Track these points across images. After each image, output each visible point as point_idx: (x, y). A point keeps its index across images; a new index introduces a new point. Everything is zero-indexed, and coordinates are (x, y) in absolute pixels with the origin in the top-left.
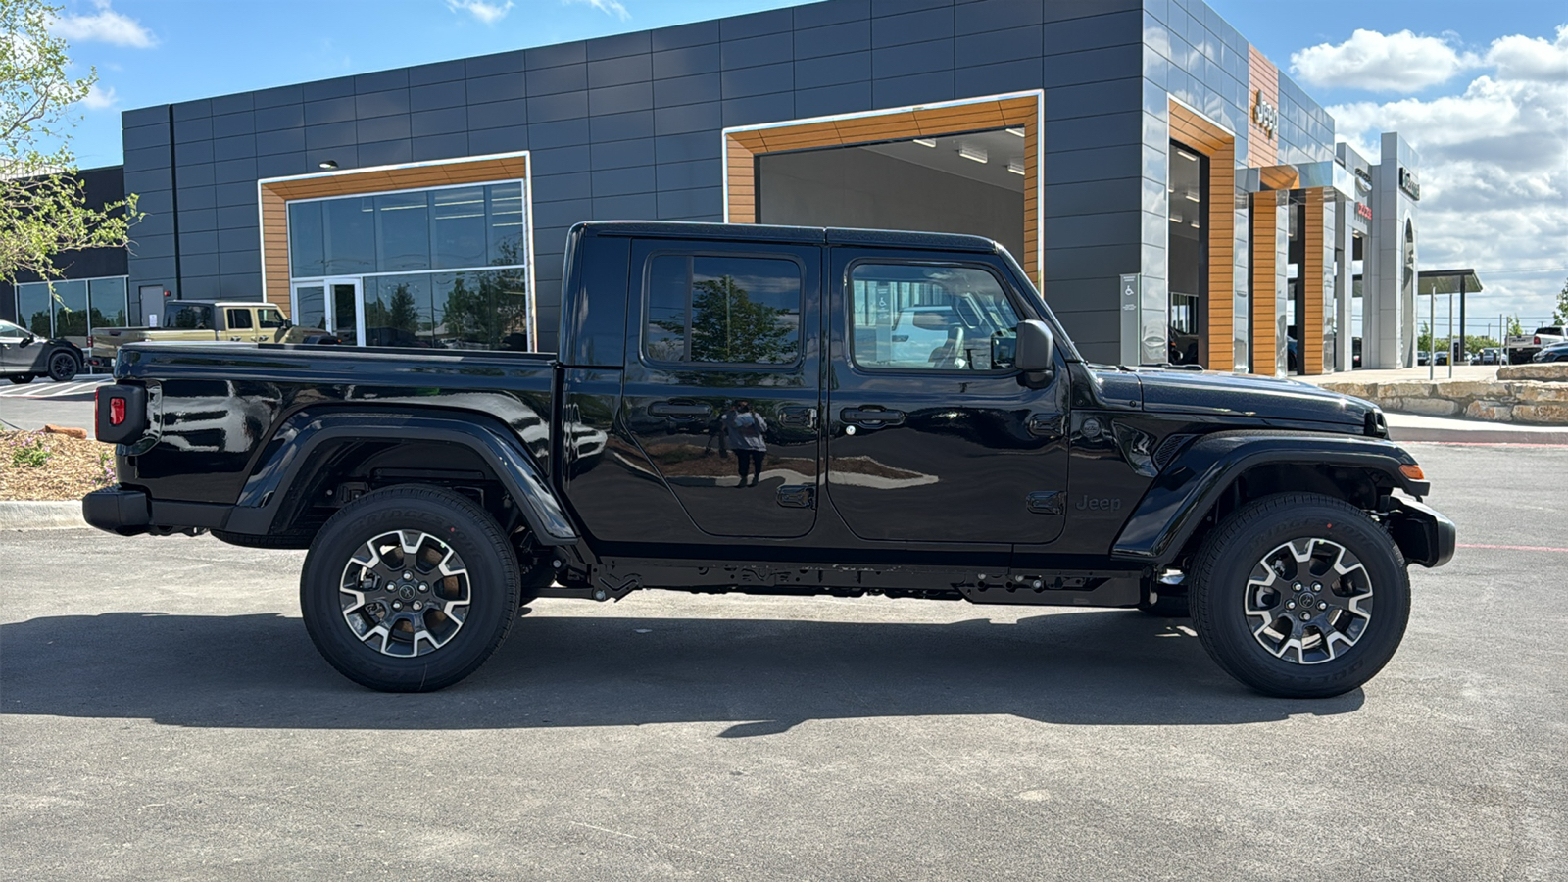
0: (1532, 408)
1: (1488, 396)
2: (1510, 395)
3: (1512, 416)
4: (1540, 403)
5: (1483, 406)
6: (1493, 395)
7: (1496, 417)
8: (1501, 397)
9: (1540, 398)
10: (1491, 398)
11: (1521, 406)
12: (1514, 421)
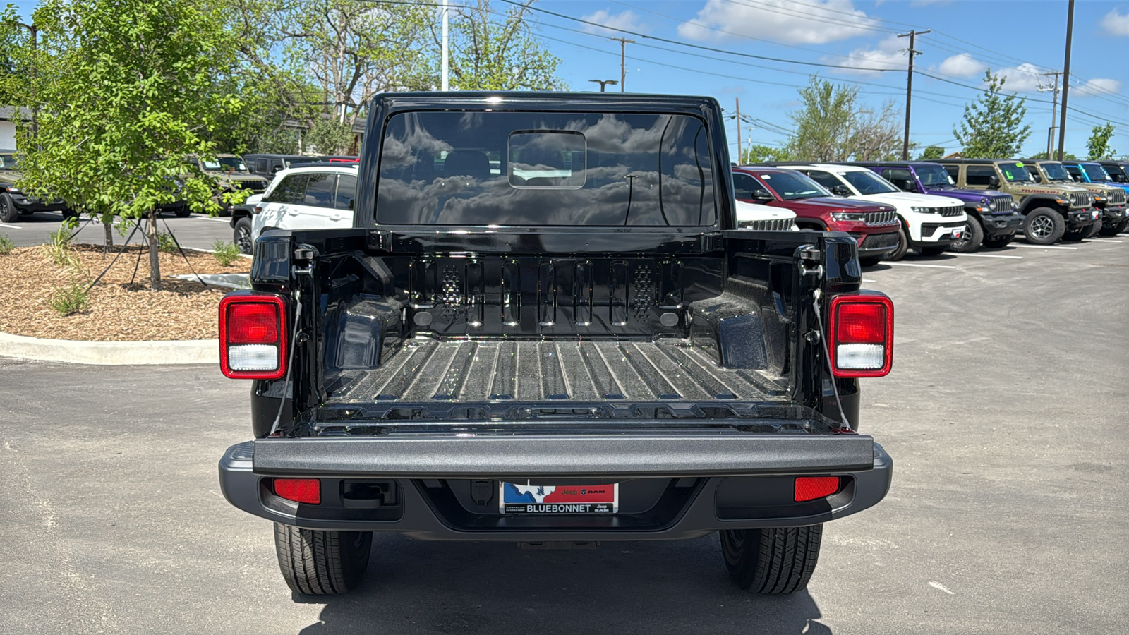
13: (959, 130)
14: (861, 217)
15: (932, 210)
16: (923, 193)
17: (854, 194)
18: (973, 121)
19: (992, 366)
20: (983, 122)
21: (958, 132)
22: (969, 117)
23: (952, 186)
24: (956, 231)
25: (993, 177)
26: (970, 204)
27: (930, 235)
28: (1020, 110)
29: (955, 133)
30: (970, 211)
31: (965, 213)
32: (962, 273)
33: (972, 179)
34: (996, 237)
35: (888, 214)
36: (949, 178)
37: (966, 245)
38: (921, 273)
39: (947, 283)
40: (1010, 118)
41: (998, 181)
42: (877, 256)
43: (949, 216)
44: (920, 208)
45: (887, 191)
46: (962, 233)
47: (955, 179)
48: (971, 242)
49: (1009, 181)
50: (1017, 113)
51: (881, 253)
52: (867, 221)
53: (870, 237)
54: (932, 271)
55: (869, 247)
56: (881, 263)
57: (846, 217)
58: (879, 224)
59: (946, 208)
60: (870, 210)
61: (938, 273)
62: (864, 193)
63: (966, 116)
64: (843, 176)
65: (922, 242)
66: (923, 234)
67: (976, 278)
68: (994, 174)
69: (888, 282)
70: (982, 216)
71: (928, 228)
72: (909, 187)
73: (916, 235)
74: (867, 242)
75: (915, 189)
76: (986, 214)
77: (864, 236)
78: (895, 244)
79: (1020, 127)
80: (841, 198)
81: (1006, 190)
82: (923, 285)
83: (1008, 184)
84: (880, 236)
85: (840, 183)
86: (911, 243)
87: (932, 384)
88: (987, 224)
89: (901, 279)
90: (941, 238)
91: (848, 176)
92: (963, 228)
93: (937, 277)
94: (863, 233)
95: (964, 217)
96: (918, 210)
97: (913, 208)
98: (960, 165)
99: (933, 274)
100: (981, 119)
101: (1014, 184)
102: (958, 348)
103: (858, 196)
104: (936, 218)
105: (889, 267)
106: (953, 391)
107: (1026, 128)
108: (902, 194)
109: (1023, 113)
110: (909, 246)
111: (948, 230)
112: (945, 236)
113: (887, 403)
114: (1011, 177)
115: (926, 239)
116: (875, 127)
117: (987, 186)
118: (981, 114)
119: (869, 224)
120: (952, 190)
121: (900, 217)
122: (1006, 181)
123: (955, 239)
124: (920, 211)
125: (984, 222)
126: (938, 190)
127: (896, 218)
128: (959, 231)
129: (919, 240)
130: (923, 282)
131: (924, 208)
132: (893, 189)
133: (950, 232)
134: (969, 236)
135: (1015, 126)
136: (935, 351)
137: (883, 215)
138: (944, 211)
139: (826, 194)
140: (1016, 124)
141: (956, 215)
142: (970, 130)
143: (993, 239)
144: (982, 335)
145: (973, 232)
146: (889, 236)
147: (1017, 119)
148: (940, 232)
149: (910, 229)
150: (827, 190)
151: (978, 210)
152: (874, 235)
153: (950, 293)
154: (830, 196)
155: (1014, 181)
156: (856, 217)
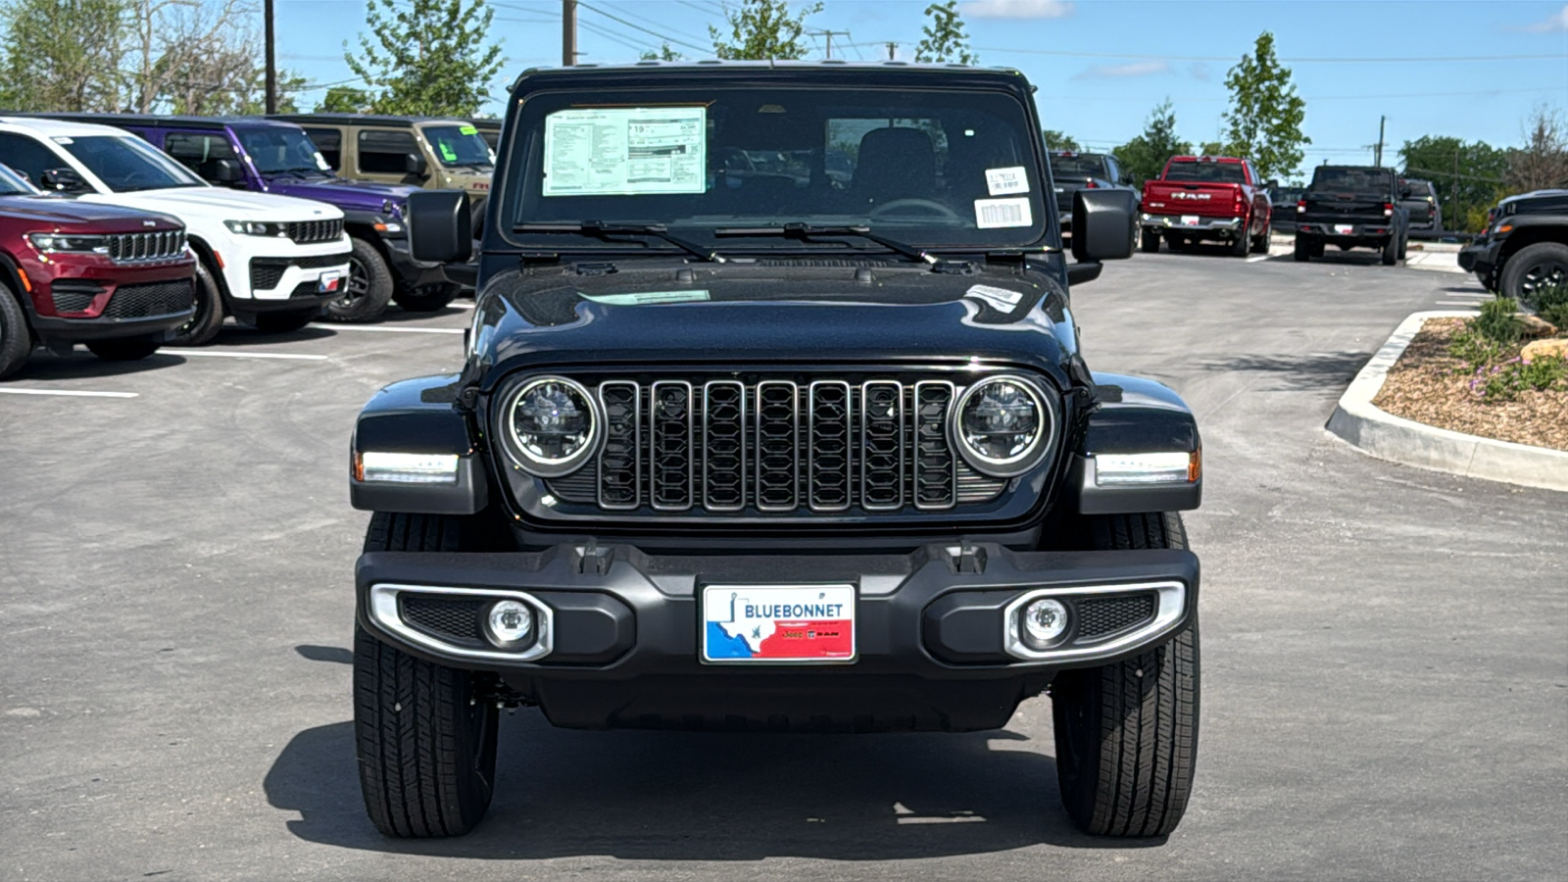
13: (358, 53)
14: (100, 243)
15: (271, 229)
16: (259, 190)
17: (93, 191)
18: (386, 32)
19: (325, 586)
20: (408, 36)
21: (356, 59)
22: (378, 25)
23: (324, 173)
24: (328, 276)
25: (413, 157)
26: (359, 216)
27: (271, 284)
28: (481, 12)
29: (349, 59)
30: (358, 230)
31: (346, 236)
32: (337, 369)
33: (371, 161)
34: (424, 287)
35: (164, 238)
36: (318, 156)
37: (357, 307)
38: (246, 373)
39: (298, 395)
40: (462, 29)
41: (423, 164)
42: (150, 335)
43: (310, 242)
44: (244, 224)
45: (171, 183)
46: (342, 281)
47: (333, 158)
48: (367, 300)
49: (448, 165)
50: (477, 19)
51: (157, 327)
52: (114, 253)
53: (123, 293)
54: (273, 366)
55: (125, 315)
56: (161, 351)
57: (64, 244)
58: (145, 259)
59: (304, 224)
60: (126, 229)
61: (285, 371)
62: (116, 188)
63: (369, 21)
64: (66, 147)
65: (253, 301)
66: (256, 284)
67: (364, 380)
68: (416, 148)
69: (166, 397)
70: (387, 242)
71: (266, 270)
72: (227, 176)
73: (240, 285)
74: (118, 305)
75: (240, 180)
76: (394, 237)
77: (110, 290)
78: (188, 307)
79: (482, 49)
80: (60, 201)
81: (441, 182)
82: (244, 401)
83: (444, 172)
84: (151, 289)
85: (59, 163)
86: (231, 304)
87: (172, 644)
88: (400, 259)
89: (198, 388)
90: (294, 293)
91: (77, 147)
92: (344, 270)
93: (281, 381)
94: (109, 283)
95: (345, 244)
96: (238, 228)
97: (229, 224)
98: (342, 128)
99: (274, 373)
100: (404, 30)
101: (458, 171)
102: (265, 548)
103: (104, 197)
104: (282, 247)
105: (179, 360)
106: (213, 658)
107: (494, 51)
108: (211, 191)
109: (488, 17)
110: (226, 313)
111: (311, 274)
112: (305, 288)
113: (37, 707)
114: (451, 157)
115: (262, 294)
116: (208, 37)
117: (401, 176)
118: (402, 17)
119: (119, 261)
120: (322, 183)
121: (198, 244)
122: (440, 166)
123: (329, 294)
124: (246, 232)
125: (392, 256)
126: (292, 182)
127: (186, 247)
128: (336, 276)
129: (249, 296)
130: (244, 394)
131: (255, 225)
132: (186, 180)
133: (315, 278)
134: (362, 286)
135: (472, 46)
136: (209, 561)
137: (153, 238)
138: (299, 231)
139: (21, 189)
140: (475, 42)
141: (327, 240)
142: (382, 52)
143: (419, 292)
144: (328, 515)
145: (371, 279)
146: (171, 288)
147: (476, 30)
148: (291, 280)
149: (225, 271)
150: (24, 180)
151: (378, 227)
152: (133, 286)
153: (297, 417)
154: (28, 193)
155: (458, 165)
156: (88, 246)
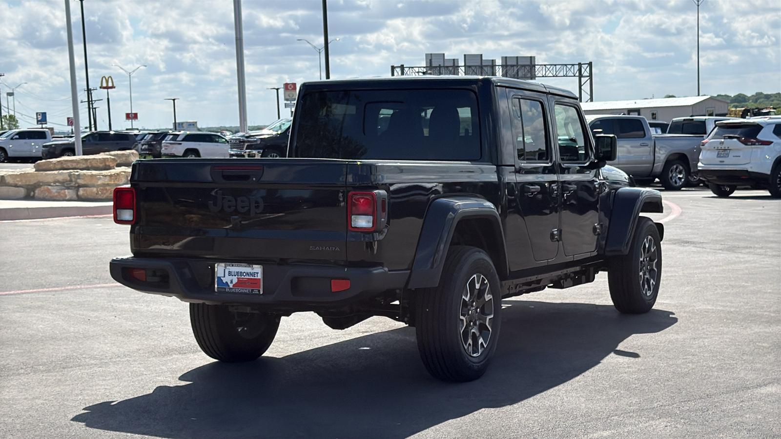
0: (95, 190)
1: (55, 182)
2: (71, 181)
3: (77, 195)
4: (99, 186)
5: (54, 190)
6: (58, 182)
7: (68, 198)
8: (64, 182)
9: (100, 182)
10: (57, 184)
11: (85, 188)
12: (80, 199)
